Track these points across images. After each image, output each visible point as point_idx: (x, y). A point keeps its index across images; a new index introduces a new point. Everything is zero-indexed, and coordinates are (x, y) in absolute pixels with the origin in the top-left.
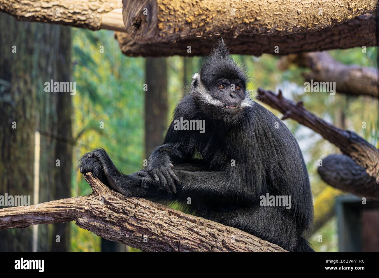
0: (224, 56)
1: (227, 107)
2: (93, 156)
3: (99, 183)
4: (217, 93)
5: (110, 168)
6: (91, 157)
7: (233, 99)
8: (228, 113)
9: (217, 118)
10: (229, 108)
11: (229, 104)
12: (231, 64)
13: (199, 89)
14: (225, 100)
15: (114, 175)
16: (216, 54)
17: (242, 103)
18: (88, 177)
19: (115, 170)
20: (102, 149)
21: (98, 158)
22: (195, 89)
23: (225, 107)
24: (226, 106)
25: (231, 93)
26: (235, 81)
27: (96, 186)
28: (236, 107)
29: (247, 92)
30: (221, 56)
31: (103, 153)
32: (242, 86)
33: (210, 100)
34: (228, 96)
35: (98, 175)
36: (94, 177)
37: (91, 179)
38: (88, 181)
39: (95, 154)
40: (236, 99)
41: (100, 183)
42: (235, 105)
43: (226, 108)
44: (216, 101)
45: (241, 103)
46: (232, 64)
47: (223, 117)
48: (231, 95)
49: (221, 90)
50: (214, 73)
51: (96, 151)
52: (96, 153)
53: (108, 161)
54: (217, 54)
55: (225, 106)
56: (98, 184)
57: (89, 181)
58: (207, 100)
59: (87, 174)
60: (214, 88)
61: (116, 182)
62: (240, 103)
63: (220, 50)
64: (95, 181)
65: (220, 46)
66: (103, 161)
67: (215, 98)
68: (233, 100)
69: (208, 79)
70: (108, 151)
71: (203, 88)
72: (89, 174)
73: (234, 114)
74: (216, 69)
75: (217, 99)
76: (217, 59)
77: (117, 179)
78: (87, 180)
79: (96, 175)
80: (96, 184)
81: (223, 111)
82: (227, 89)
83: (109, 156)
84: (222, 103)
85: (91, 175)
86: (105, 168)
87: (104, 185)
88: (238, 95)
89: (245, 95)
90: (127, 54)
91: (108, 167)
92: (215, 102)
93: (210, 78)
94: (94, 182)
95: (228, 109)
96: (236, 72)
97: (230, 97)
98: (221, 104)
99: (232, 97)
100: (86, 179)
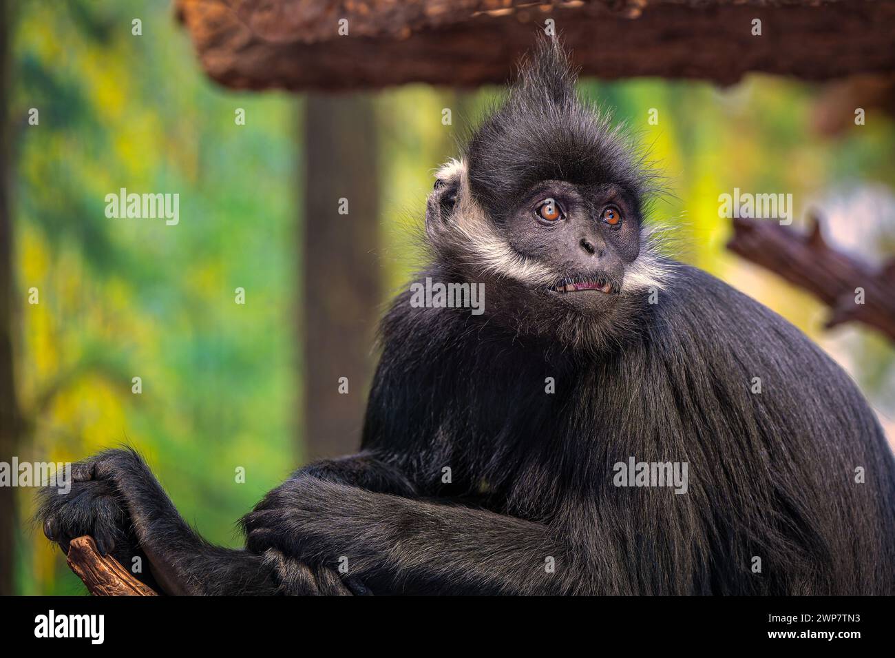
0: (558, 97)
1: (570, 287)
2: (94, 475)
3: (123, 576)
4: (530, 235)
5: (159, 520)
6: (85, 481)
7: (593, 257)
8: (573, 310)
9: (534, 329)
10: (577, 290)
11: (577, 277)
12: (583, 125)
13: (461, 219)
14: (564, 261)
15: (172, 547)
16: (525, 87)
17: (626, 274)
18: (78, 556)
19: (179, 529)
20: (128, 450)
21: (113, 484)
22: (445, 222)
23: (562, 289)
24: (565, 285)
25: (584, 235)
26: (599, 191)
27: (108, 589)
28: (606, 289)
29: (646, 232)
30: (547, 97)
31: (132, 464)
32: (626, 211)
33: (503, 261)
34: (572, 245)
35: (113, 546)
36: (101, 554)
37: (92, 560)
38: (80, 571)
39: (101, 471)
40: (604, 259)
41: (125, 578)
42: (599, 280)
43: (566, 291)
44: (529, 267)
45: (623, 275)
46: (587, 126)
47: (556, 325)
48: (584, 245)
49: (549, 225)
50: (523, 158)
51: (105, 457)
52: (105, 467)
53: (152, 496)
54: (529, 89)
55: (562, 284)
56: (117, 582)
57: (84, 570)
58: (494, 261)
59: (73, 542)
60: (519, 215)
61: (182, 572)
62: (621, 272)
63: (541, 70)
64: (106, 569)
65: (545, 56)
66: (131, 495)
67: (522, 252)
68: (591, 263)
69: (499, 183)
70: (152, 459)
71: (476, 216)
72: (83, 541)
73: (595, 316)
74: (530, 148)
75: (531, 257)
76: (530, 106)
77: (189, 563)
78: (76, 568)
79: (106, 544)
80: (108, 582)
81: (558, 303)
82: (567, 220)
83: (157, 477)
84: (551, 272)
85: (92, 546)
86: (140, 520)
87: (140, 584)
88: (612, 243)
89: (638, 244)
90: (227, 80)
91: (152, 519)
92: (525, 271)
93: (505, 180)
94: (103, 573)
95: (572, 294)
96: (602, 155)
97: (581, 253)
98: (548, 278)
99: (590, 250)
100: (69, 564)
